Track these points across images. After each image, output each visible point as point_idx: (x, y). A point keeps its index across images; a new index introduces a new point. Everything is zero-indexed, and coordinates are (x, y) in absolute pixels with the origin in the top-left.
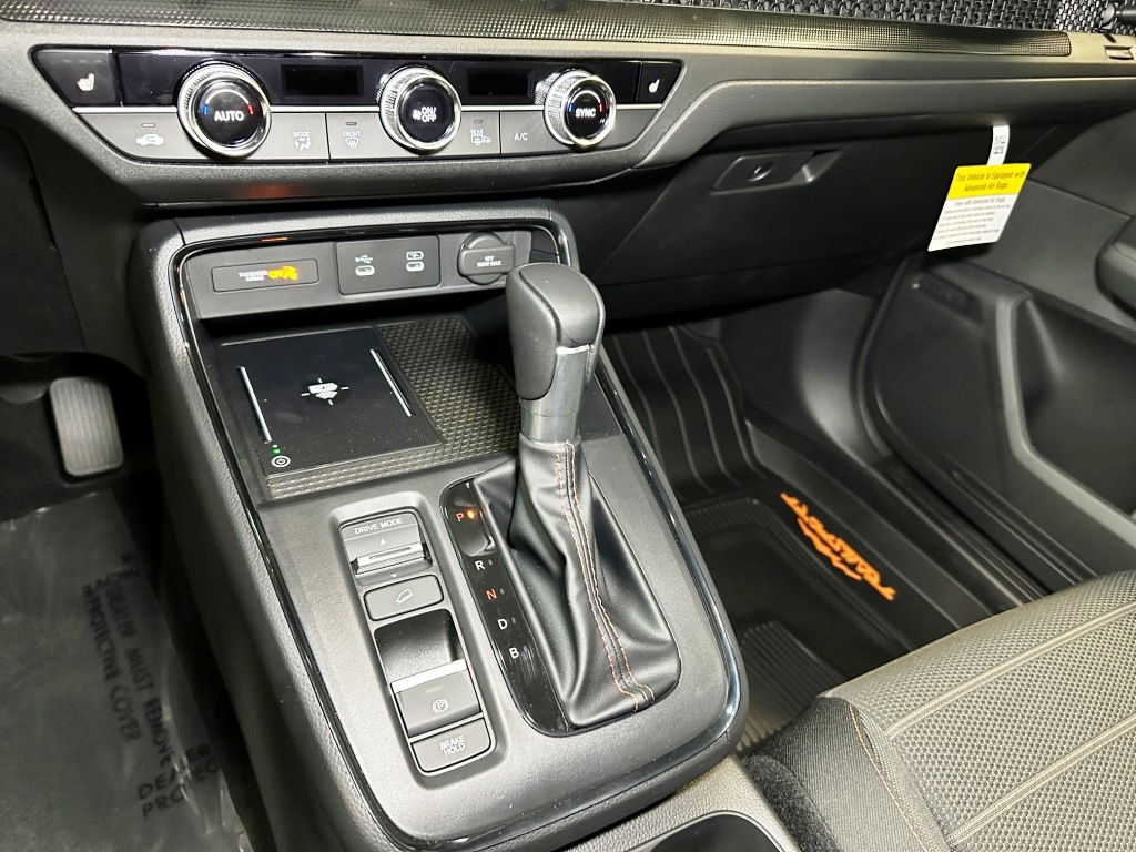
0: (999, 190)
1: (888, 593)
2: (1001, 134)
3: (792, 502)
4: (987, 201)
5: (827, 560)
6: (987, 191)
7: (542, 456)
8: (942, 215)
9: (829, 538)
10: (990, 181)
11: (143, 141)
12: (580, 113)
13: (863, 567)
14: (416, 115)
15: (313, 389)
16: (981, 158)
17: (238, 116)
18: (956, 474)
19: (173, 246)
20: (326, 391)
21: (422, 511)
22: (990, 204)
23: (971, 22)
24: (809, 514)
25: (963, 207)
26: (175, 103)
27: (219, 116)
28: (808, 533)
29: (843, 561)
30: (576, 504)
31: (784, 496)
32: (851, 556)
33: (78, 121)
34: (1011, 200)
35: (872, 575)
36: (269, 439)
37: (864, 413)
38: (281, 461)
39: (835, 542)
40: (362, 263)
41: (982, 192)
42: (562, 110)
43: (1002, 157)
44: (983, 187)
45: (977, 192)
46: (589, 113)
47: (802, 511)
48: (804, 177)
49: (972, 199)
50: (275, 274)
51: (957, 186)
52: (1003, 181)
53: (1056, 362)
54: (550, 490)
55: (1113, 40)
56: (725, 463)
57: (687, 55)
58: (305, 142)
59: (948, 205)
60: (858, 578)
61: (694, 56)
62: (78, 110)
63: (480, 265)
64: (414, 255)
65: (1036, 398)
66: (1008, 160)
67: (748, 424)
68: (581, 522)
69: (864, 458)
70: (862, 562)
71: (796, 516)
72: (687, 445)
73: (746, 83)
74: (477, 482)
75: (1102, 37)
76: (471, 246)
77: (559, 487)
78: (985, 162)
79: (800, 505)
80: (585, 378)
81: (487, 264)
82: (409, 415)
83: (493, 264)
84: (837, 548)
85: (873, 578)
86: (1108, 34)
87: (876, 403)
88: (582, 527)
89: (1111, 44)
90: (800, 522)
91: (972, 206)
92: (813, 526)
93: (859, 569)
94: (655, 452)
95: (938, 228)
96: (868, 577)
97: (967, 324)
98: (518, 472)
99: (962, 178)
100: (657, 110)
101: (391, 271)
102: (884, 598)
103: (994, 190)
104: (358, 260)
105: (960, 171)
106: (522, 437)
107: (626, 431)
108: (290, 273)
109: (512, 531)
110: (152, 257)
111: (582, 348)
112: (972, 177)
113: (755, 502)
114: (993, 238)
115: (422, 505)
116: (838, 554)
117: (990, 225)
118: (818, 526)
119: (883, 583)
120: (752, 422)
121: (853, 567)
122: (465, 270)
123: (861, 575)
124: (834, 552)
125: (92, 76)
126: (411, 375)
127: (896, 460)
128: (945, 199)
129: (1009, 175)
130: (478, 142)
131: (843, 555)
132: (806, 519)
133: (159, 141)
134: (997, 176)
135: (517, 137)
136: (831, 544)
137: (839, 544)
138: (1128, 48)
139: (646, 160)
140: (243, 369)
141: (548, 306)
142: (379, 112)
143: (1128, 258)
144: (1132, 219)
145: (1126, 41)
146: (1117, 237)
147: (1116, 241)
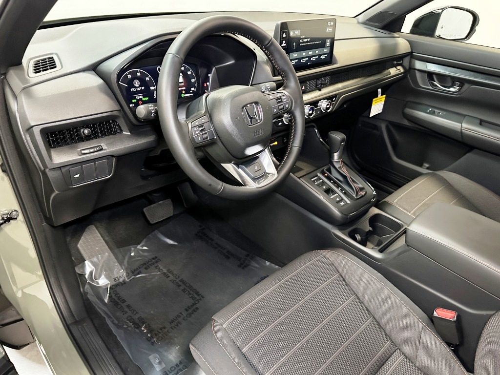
0: (381, 102)
2: (380, 90)
8: (372, 109)
10: (379, 100)
16: (377, 96)
22: (379, 105)
34: (383, 103)
41: (378, 103)
43: (380, 95)
49: (376, 105)
51: (373, 103)
52: (381, 99)
53: (398, 137)
59: (372, 107)
65: (395, 146)
66: (382, 95)
86: (396, 67)
89: (397, 69)
95: (371, 112)
97: (375, 131)
100: (334, 103)
105: (374, 100)
112: (376, 100)
114: (381, 111)
117: (380, 109)
135: (318, 113)
138: (400, 69)
143: (409, 111)
144: (408, 102)
145: (399, 67)
146: (405, 106)
147: (405, 108)
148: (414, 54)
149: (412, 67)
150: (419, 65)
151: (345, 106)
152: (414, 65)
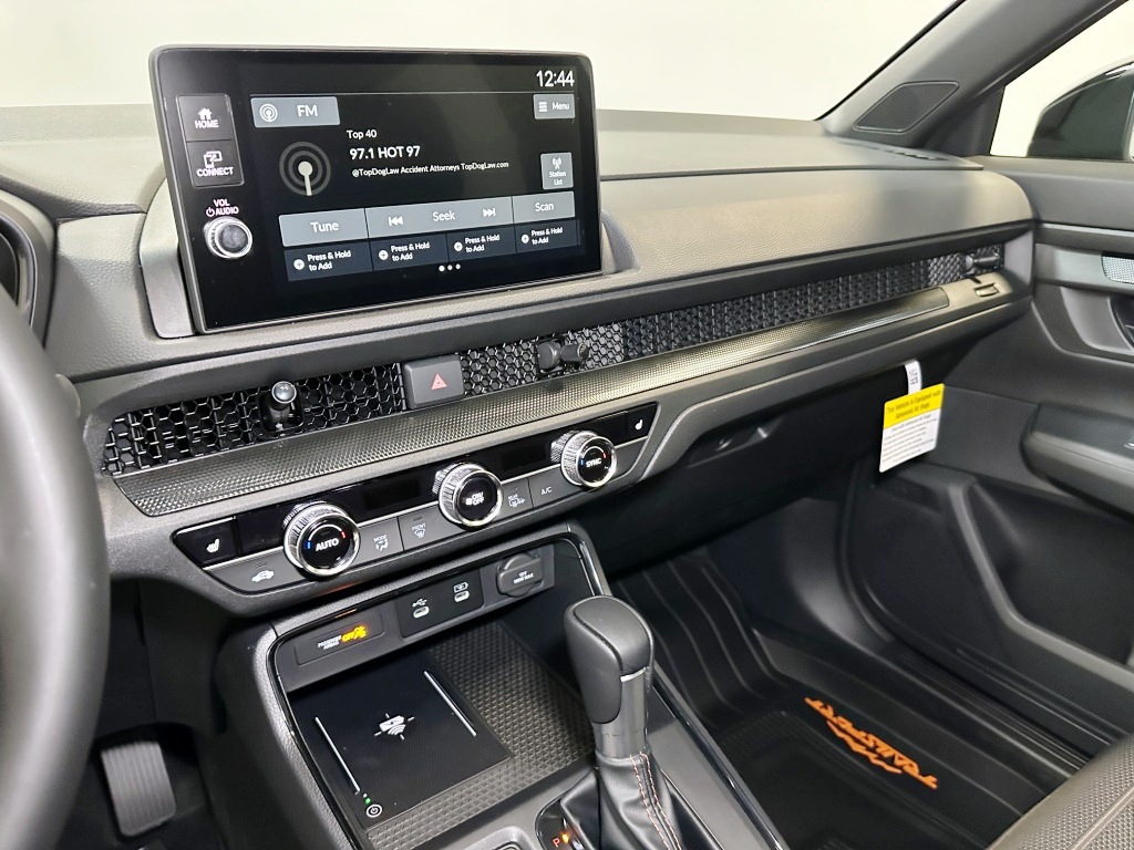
0: (924, 410)
1: (930, 781)
2: (913, 369)
3: (817, 705)
4: (916, 421)
5: (865, 759)
6: (915, 413)
7: (621, 772)
8: (884, 442)
9: (861, 735)
10: (914, 406)
11: (257, 579)
12: (590, 464)
13: (900, 759)
14: (469, 502)
15: (384, 726)
17: (334, 542)
18: (960, 651)
19: (268, 639)
20: (394, 726)
21: (522, 845)
22: (919, 422)
23: (865, 302)
24: (836, 715)
25: (899, 431)
26: (282, 543)
27: (320, 547)
28: (840, 735)
29: (880, 757)
30: (659, 810)
31: (808, 701)
32: (885, 750)
33: (207, 577)
34: (936, 414)
35: (911, 766)
36: (358, 789)
37: (859, 604)
38: (374, 811)
39: (867, 738)
40: (418, 607)
41: (910, 415)
42: (576, 465)
43: (919, 384)
44: (910, 411)
45: (906, 416)
46: (597, 462)
47: (828, 713)
48: (759, 435)
49: (904, 423)
50: (347, 638)
51: (889, 416)
52: (925, 402)
54: (635, 803)
55: (978, 282)
56: (744, 678)
57: (660, 396)
58: (384, 544)
59: (886, 433)
60: (899, 771)
61: (665, 396)
62: (207, 568)
63: (516, 581)
64: (460, 587)
65: (1008, 569)
66: (925, 385)
67: (756, 632)
68: (668, 827)
69: (871, 649)
70: (898, 754)
71: (825, 719)
72: (704, 665)
73: (708, 402)
74: (563, 804)
75: (969, 281)
76: (506, 568)
77: (642, 798)
78: (906, 393)
79: (825, 707)
80: (645, 693)
81: (522, 579)
82: (474, 734)
83: (526, 578)
84: (871, 745)
85: (914, 771)
86: (972, 277)
87: (869, 596)
88: (671, 832)
89: (978, 286)
90: (830, 724)
91: (906, 428)
92: (843, 726)
93: (898, 762)
94: (688, 703)
95: (883, 453)
96: (907, 769)
98: (600, 784)
99: (891, 410)
100: (644, 441)
101: (443, 607)
102: (930, 788)
103: (920, 411)
104: (414, 605)
105: (888, 405)
106: (599, 755)
107: (679, 717)
108: (360, 632)
109: (603, 840)
110: (252, 653)
111: (641, 672)
112: (899, 407)
113: (783, 713)
114: (931, 446)
115: (521, 838)
116: (873, 750)
117: (924, 438)
118: (847, 726)
119: (924, 774)
120: (759, 631)
121: (890, 761)
122: (503, 590)
123: (901, 768)
124: (868, 749)
125: (217, 541)
126: (465, 691)
127: (900, 644)
128: (882, 429)
129: (928, 396)
130: (515, 505)
131: (878, 750)
132: (834, 720)
133: (269, 574)
134: (919, 400)
135: (543, 492)
136: (864, 741)
137: (872, 740)
138: (992, 285)
139: (642, 478)
140: (317, 719)
141: (607, 643)
142: (438, 505)
143: (1047, 444)
144: (1040, 406)
145: (987, 279)
146: (1033, 425)
147: (1032, 430)
148: (1048, 226)
149: (1047, 276)
150: (1071, 266)
151: (763, 434)
152: (1052, 266)
